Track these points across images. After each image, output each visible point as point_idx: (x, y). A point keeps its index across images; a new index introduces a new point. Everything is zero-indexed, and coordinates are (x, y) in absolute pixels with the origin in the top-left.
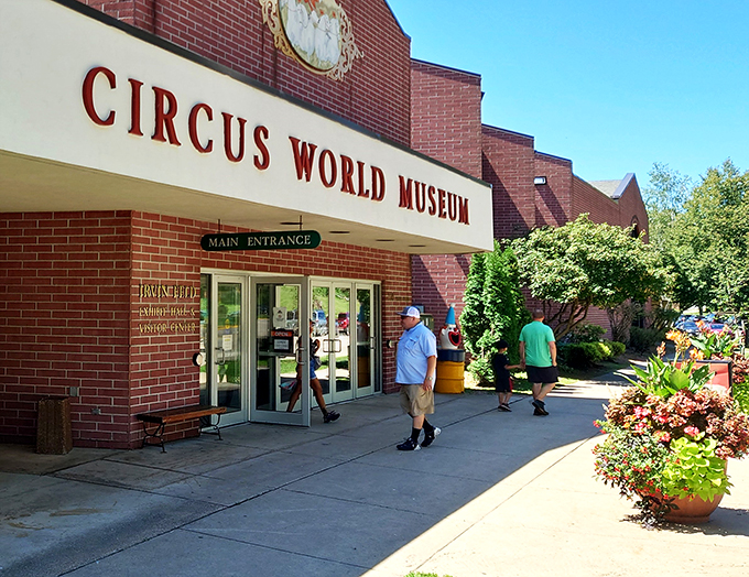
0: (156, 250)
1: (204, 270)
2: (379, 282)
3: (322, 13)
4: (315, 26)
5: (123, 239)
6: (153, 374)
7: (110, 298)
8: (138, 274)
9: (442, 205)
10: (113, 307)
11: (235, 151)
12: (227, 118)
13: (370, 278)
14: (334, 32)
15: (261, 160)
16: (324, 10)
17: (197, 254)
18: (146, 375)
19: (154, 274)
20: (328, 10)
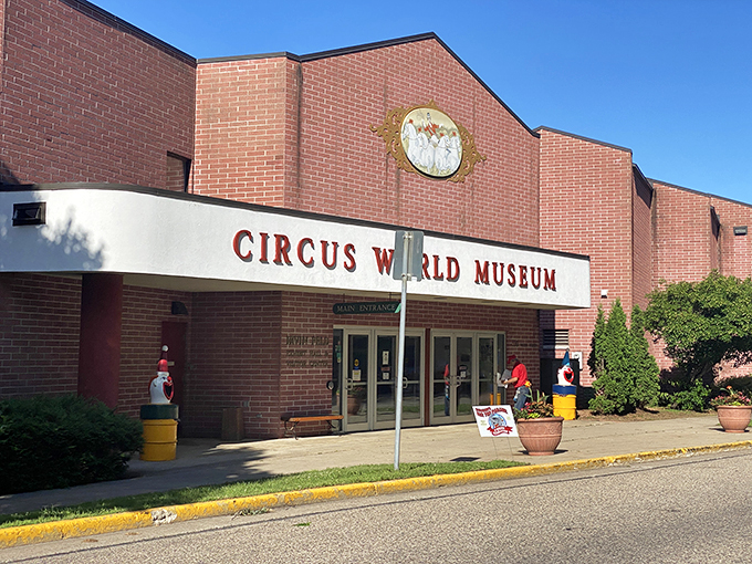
0: (300, 315)
1: (335, 327)
2: (503, 333)
3: (442, 135)
4: (435, 146)
5: (276, 309)
6: (296, 393)
7: (269, 345)
8: (286, 330)
9: (523, 277)
10: (270, 351)
11: (330, 262)
12: (325, 244)
13: (494, 329)
14: (454, 146)
15: (349, 265)
16: (445, 132)
17: (331, 316)
18: (292, 393)
19: (297, 330)
20: (448, 132)
